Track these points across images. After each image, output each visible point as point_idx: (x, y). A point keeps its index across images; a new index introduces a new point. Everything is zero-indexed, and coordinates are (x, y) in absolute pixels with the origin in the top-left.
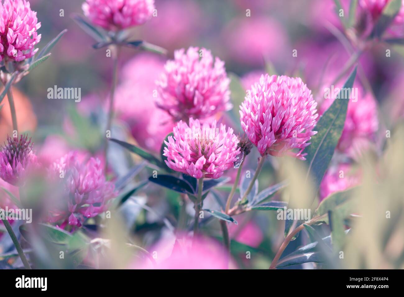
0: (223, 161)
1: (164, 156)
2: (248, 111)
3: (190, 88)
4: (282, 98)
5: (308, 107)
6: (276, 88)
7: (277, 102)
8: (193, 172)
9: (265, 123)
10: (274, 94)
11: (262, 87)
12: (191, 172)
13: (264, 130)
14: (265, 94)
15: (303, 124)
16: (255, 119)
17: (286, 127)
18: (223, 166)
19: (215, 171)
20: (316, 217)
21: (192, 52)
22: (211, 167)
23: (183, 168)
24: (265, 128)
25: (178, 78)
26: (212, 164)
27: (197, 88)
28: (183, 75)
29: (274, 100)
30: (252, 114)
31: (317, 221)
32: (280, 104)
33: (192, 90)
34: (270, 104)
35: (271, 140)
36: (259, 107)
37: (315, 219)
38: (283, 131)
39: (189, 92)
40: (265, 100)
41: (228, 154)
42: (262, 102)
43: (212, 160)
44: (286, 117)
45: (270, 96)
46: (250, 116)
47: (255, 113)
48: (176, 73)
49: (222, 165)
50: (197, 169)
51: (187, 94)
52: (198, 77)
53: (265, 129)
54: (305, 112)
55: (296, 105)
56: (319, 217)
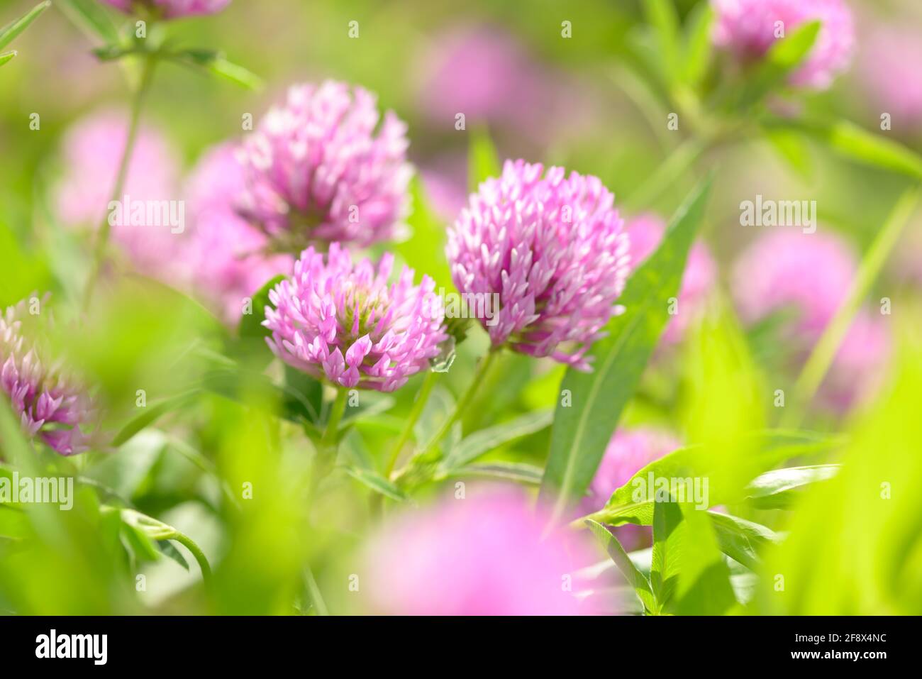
0: (410, 351)
1: (264, 327)
2: (474, 241)
3: (327, 176)
4: (558, 219)
5: (613, 248)
6: (548, 195)
7: (546, 226)
8: (336, 373)
9: (514, 275)
10: (541, 207)
11: (511, 190)
12: (332, 370)
13: (510, 289)
14: (519, 206)
15: (600, 285)
16: (490, 264)
17: (560, 288)
18: (407, 364)
19: (390, 373)
20: (614, 505)
21: (332, 93)
22: (382, 364)
23: (313, 359)
24: (515, 285)
25: (299, 150)
26: (385, 356)
27: (341, 178)
28: (311, 142)
29: (540, 221)
30: (484, 249)
31: (615, 515)
32: (551, 234)
33: (331, 180)
34: (530, 230)
35: (525, 315)
36: (502, 235)
37: (611, 510)
38: (554, 297)
39: (324, 185)
40: (519, 219)
41: (424, 336)
42: (510, 224)
43: (384, 346)
44: (563, 265)
45: (530, 211)
46: (478, 254)
47: (490, 248)
48: (295, 137)
49: (406, 361)
50: (347, 366)
51: (317, 190)
52: (346, 152)
53: (513, 289)
54: (606, 258)
55: (587, 238)
56: (624, 506)
